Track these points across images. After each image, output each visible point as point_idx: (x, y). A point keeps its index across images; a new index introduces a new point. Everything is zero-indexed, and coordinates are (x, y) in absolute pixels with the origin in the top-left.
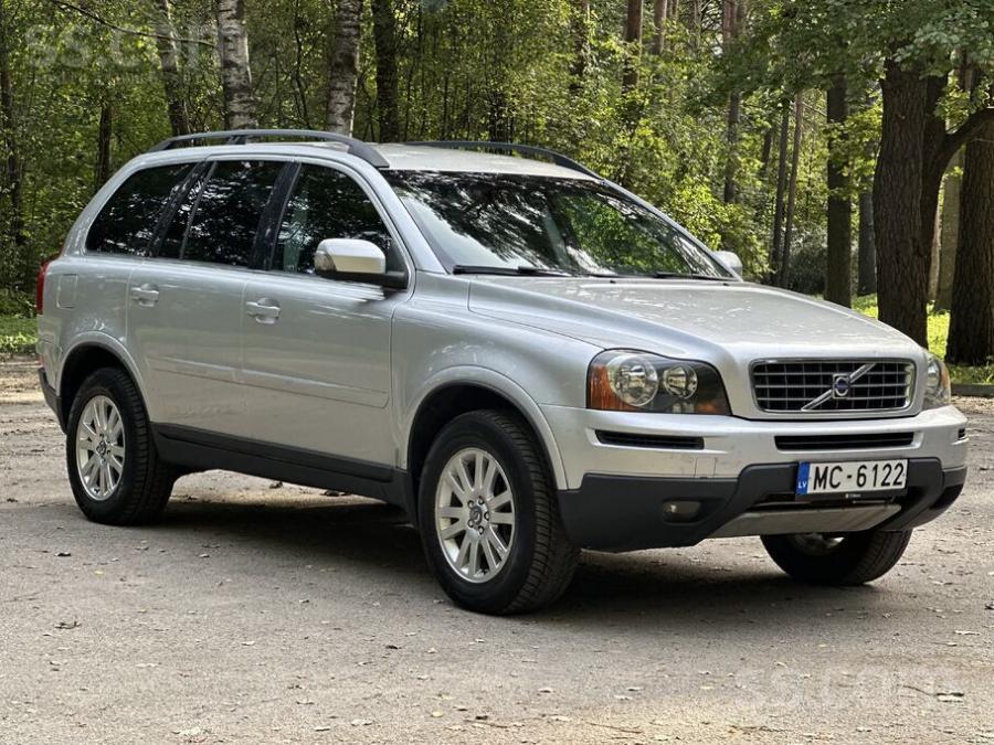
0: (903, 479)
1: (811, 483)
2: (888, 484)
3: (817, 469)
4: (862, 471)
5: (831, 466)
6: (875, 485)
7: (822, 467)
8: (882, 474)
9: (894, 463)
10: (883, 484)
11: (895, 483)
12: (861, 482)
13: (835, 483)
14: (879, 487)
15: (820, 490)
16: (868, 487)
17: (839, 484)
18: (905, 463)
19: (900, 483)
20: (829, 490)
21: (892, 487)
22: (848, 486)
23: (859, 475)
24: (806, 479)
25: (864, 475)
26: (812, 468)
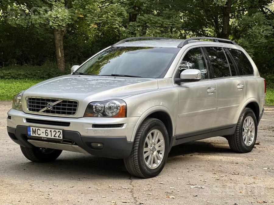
0: (61, 136)
1: (32, 132)
2: (56, 137)
3: (33, 129)
4: (47, 131)
5: (37, 128)
6: (51, 136)
7: (34, 128)
8: (53, 134)
9: (57, 131)
10: (54, 136)
11: (59, 137)
12: (47, 134)
13: (39, 134)
14: (53, 137)
15: (34, 135)
16: (49, 136)
17: (40, 134)
18: (61, 131)
19: (60, 137)
20: (37, 135)
21: (57, 138)
22: (43, 135)
23: (46, 133)
24: (30, 131)
25: (47, 133)
26: (31, 128)
